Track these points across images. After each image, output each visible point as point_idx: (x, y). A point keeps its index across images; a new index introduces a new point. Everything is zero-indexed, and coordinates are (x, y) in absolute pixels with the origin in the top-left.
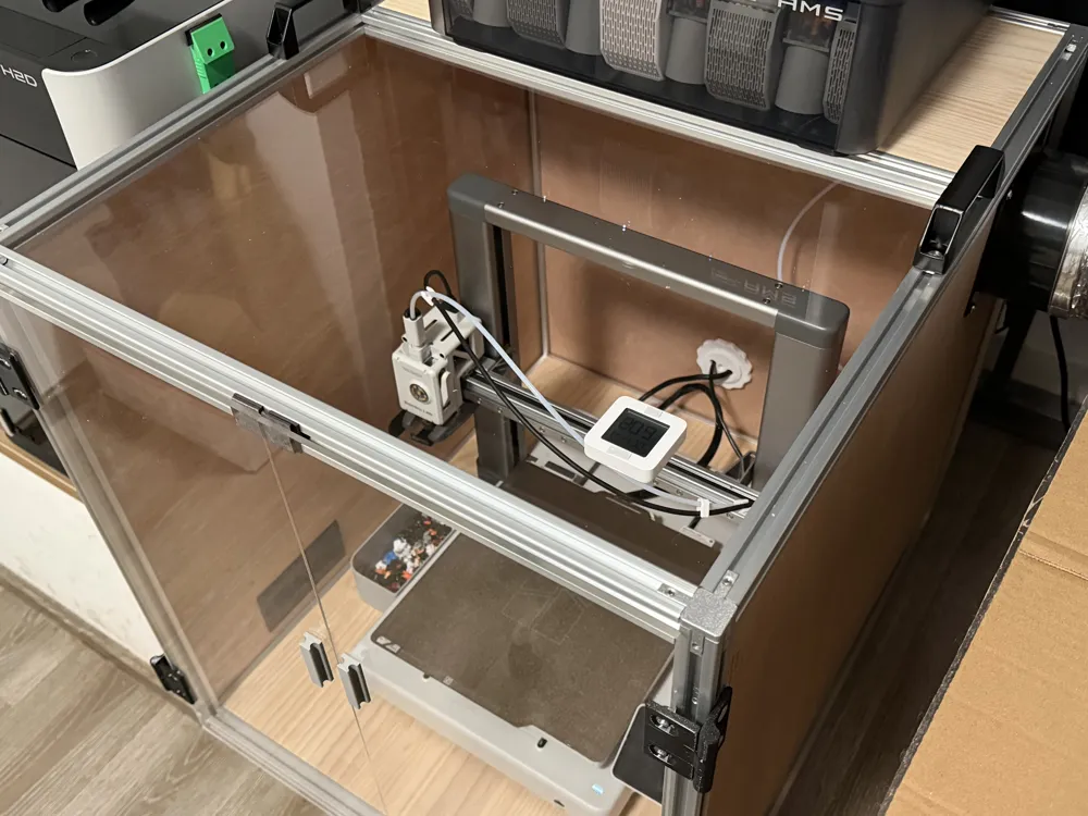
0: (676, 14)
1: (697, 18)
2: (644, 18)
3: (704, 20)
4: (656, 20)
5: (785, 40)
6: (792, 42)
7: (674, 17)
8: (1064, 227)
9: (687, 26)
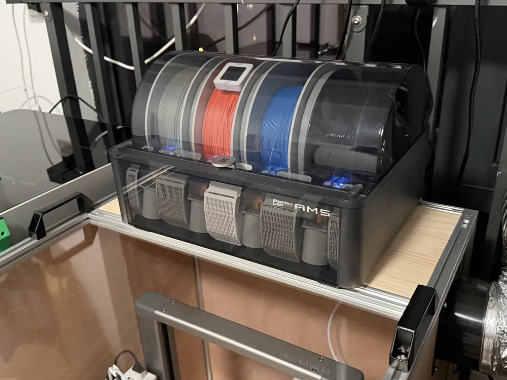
0: (244, 212)
1: (255, 214)
2: (227, 215)
3: (258, 216)
4: (233, 216)
5: (303, 226)
6: (306, 227)
7: (244, 214)
8: (480, 321)
9: (250, 219)
